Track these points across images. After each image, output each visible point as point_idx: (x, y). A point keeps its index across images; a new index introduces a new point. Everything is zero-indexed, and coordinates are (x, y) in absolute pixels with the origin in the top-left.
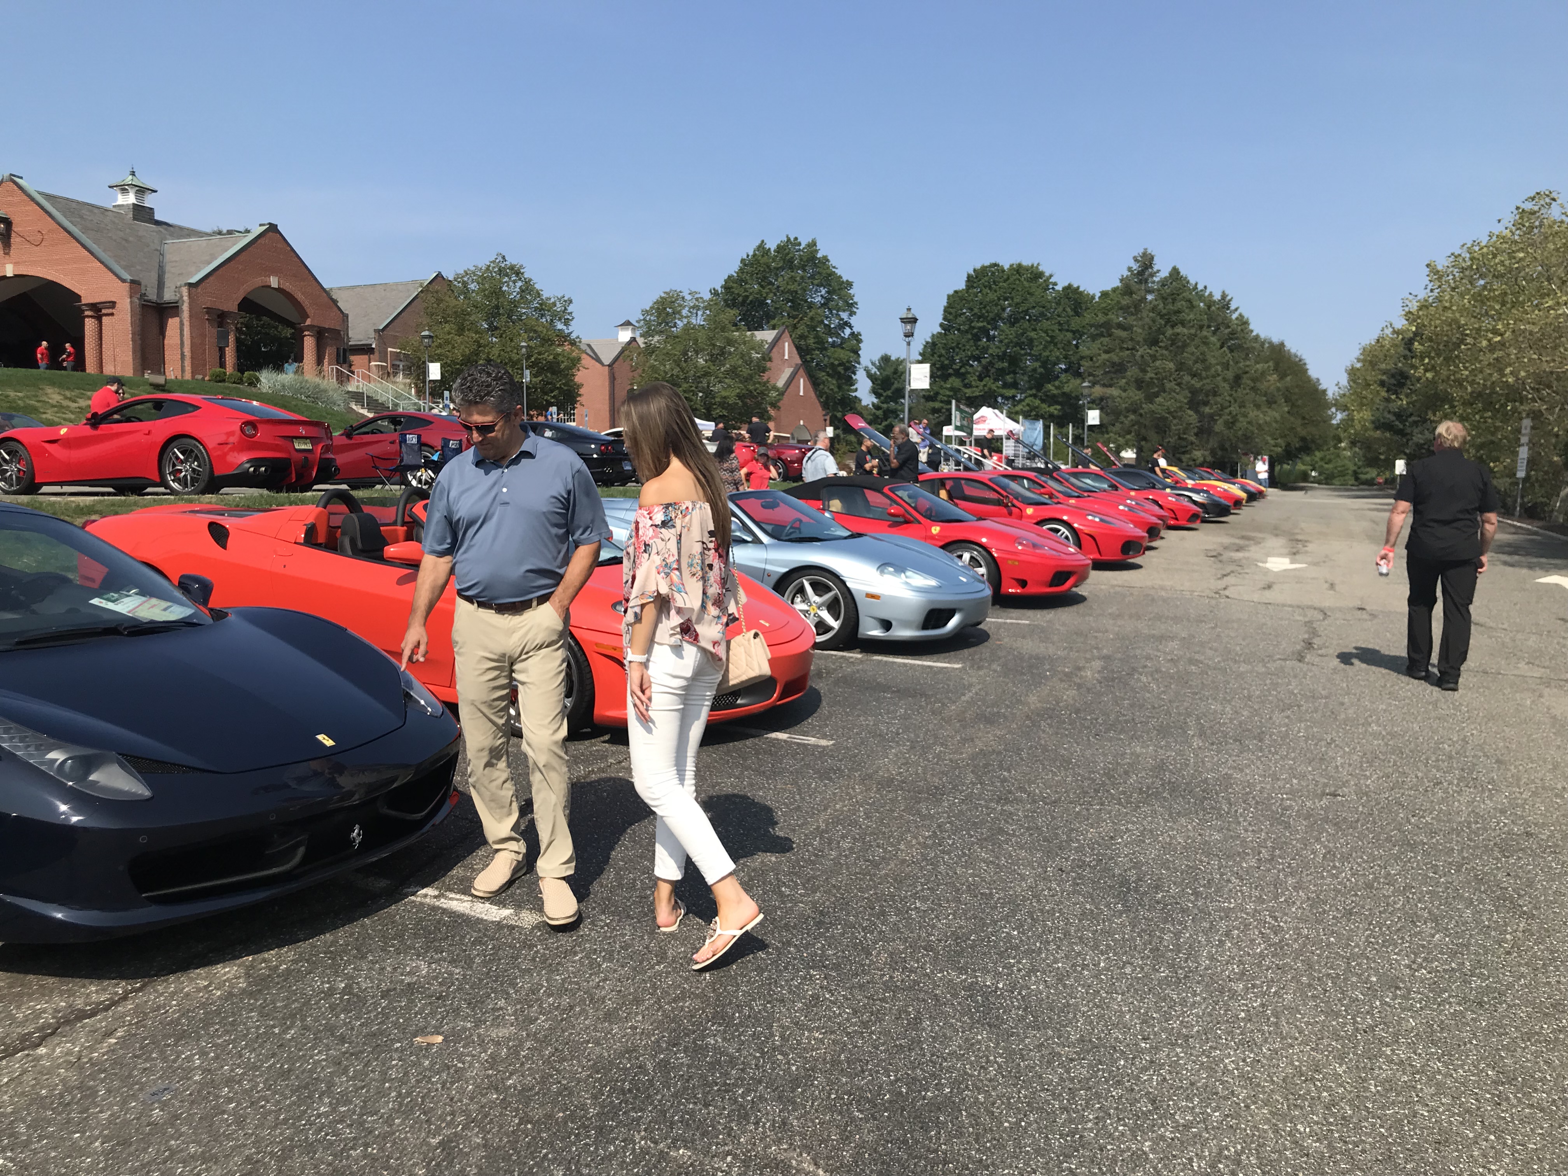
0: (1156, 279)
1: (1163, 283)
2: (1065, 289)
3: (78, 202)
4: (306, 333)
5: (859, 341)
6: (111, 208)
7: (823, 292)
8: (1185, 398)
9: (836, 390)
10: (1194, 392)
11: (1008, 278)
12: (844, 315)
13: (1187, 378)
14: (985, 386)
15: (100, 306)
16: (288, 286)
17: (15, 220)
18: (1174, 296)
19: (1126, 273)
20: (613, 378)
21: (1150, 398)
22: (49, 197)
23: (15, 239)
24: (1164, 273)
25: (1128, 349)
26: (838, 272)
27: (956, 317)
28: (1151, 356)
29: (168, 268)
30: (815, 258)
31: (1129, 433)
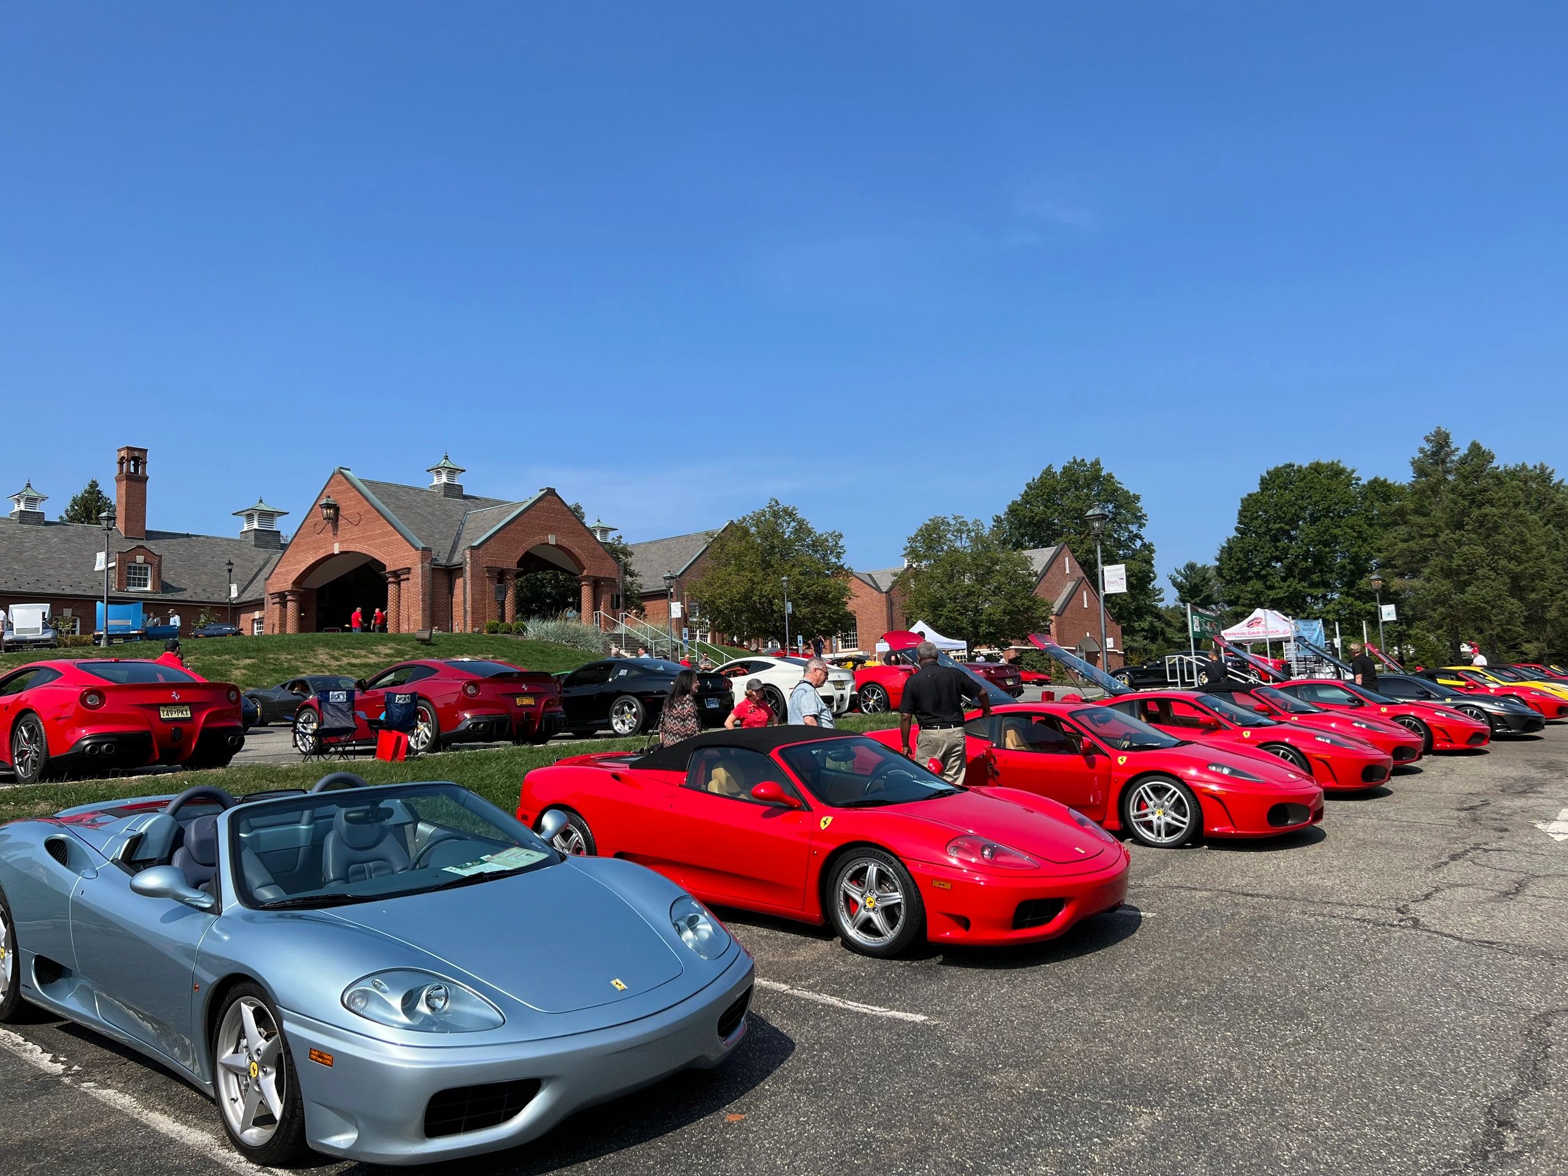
0: (1455, 458)
1: (1463, 461)
2: (1371, 483)
3: (397, 486)
4: (583, 583)
5: (1152, 551)
6: (428, 489)
7: (1110, 507)
8: (1505, 584)
9: (1129, 600)
10: (1515, 578)
11: (1305, 477)
12: (1134, 528)
13: (1503, 562)
14: (1289, 586)
15: (399, 572)
16: (565, 542)
17: (342, 504)
18: (1477, 474)
19: (1418, 455)
20: (890, 604)
21: (1462, 587)
22: (370, 484)
23: (341, 521)
24: (1463, 451)
25: (1430, 536)
26: (1125, 487)
27: (1252, 519)
28: (1455, 541)
29: (463, 535)
30: (1099, 476)
31: (1440, 627)
